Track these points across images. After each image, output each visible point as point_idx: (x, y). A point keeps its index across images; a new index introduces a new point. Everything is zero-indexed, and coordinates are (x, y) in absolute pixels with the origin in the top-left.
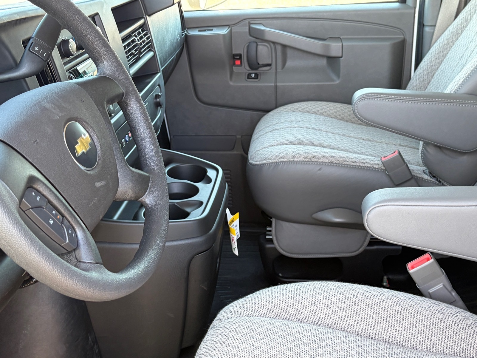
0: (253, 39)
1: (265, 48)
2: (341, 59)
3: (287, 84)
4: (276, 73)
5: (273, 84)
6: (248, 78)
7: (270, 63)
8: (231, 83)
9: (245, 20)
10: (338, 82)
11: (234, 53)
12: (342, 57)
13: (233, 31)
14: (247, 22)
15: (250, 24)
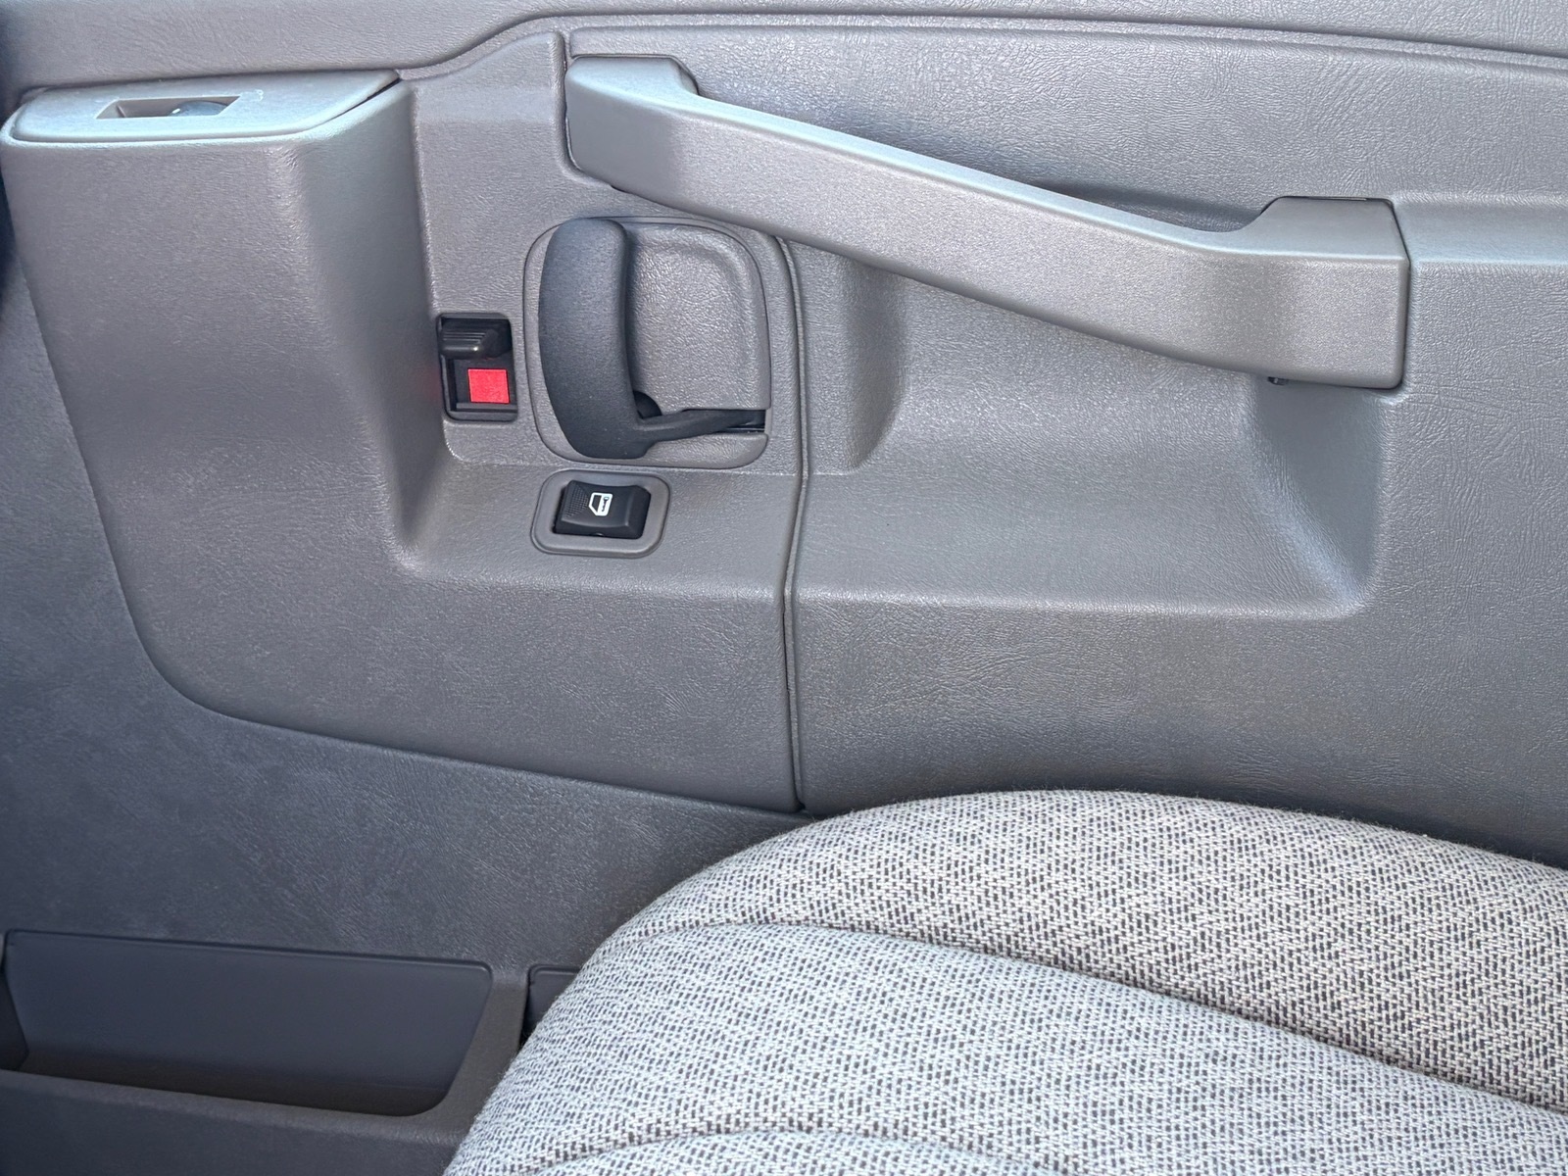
0: (594, 194)
1: (710, 277)
2: (1391, 401)
3: (893, 598)
4: (802, 487)
5: (768, 594)
6: (558, 528)
7: (751, 404)
8: (410, 562)
9: (531, 25)
10: (1347, 604)
11: (439, 306)
12: (1397, 386)
13: (422, 118)
14: (550, 41)
15: (566, 55)
